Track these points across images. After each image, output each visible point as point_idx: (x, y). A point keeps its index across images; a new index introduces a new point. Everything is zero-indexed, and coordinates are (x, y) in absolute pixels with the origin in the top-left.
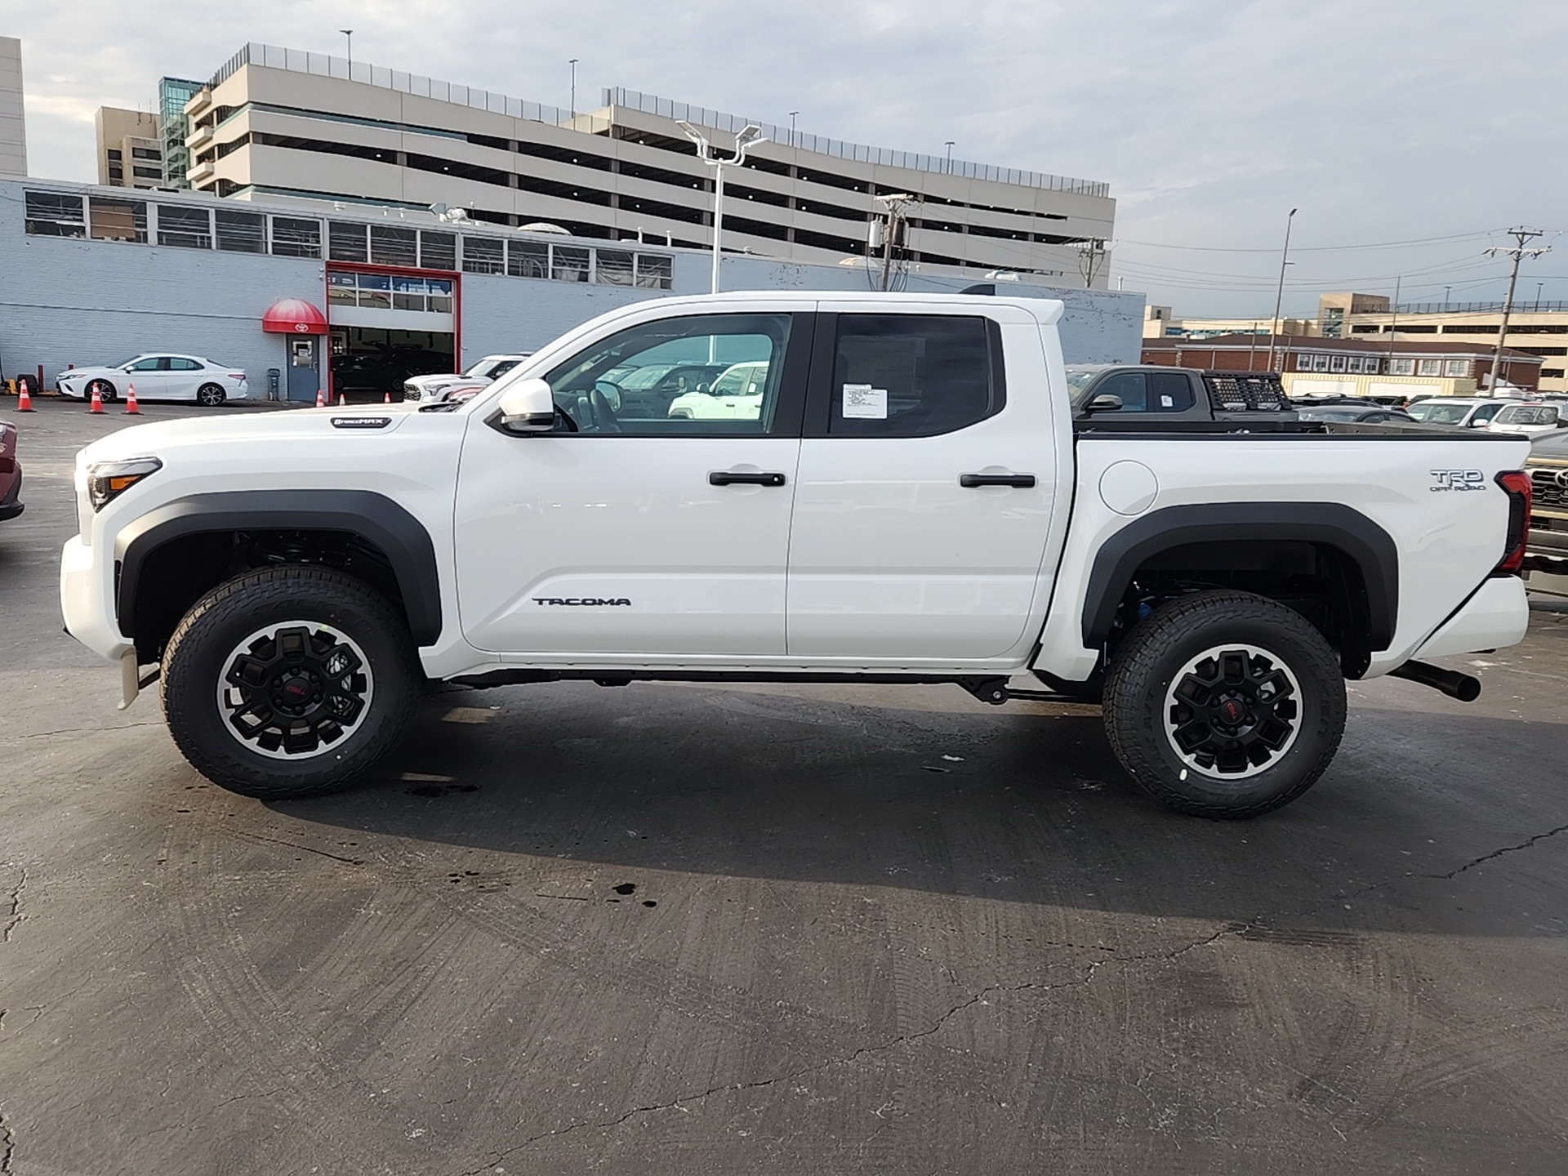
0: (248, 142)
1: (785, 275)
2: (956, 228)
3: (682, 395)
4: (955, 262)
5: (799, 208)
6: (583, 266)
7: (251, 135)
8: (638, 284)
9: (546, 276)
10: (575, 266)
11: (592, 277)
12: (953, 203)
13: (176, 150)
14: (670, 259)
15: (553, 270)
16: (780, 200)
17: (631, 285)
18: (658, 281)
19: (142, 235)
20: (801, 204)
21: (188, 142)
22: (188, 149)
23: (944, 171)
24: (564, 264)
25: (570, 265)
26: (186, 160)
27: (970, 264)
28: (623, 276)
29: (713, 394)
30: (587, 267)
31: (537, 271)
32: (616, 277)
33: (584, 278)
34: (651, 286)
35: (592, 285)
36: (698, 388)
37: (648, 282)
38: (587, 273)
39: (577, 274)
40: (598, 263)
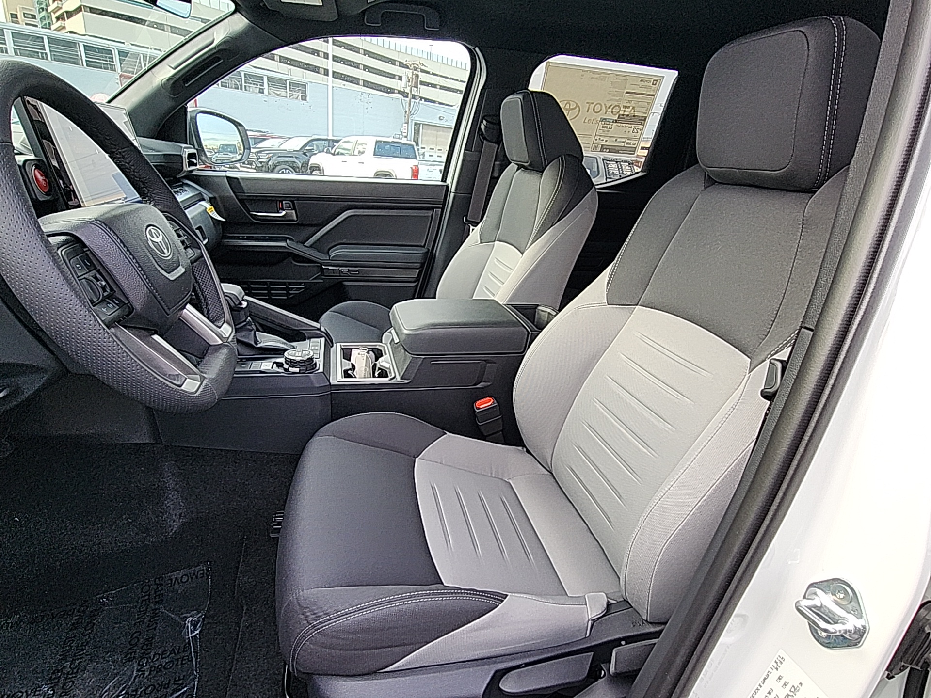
0: (81, 11)
1: (362, 98)
2: (434, 86)
3: (315, 154)
4: (434, 102)
5: (364, 70)
6: (260, 85)
7: (82, 7)
8: (290, 97)
9: (242, 89)
10: (257, 85)
11: (266, 91)
12: (433, 74)
13: (44, 13)
14: (305, 85)
15: (245, 86)
16: (356, 65)
17: (286, 97)
18: (300, 97)
19: (4, 49)
20: (366, 68)
21: (50, 9)
22: (50, 13)
23: (429, 58)
24: (251, 84)
25: (254, 84)
26: (50, 19)
27: (440, 103)
28: (282, 92)
29: (334, 154)
30: (263, 86)
31: (236, 86)
32: (278, 93)
33: (261, 91)
34: (297, 98)
35: (266, 95)
36: (325, 150)
37: (295, 96)
38: (263, 89)
39: (258, 89)
40: (268, 84)
